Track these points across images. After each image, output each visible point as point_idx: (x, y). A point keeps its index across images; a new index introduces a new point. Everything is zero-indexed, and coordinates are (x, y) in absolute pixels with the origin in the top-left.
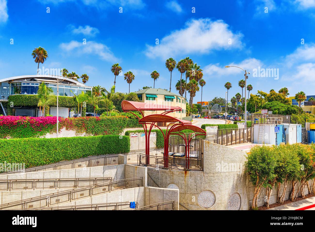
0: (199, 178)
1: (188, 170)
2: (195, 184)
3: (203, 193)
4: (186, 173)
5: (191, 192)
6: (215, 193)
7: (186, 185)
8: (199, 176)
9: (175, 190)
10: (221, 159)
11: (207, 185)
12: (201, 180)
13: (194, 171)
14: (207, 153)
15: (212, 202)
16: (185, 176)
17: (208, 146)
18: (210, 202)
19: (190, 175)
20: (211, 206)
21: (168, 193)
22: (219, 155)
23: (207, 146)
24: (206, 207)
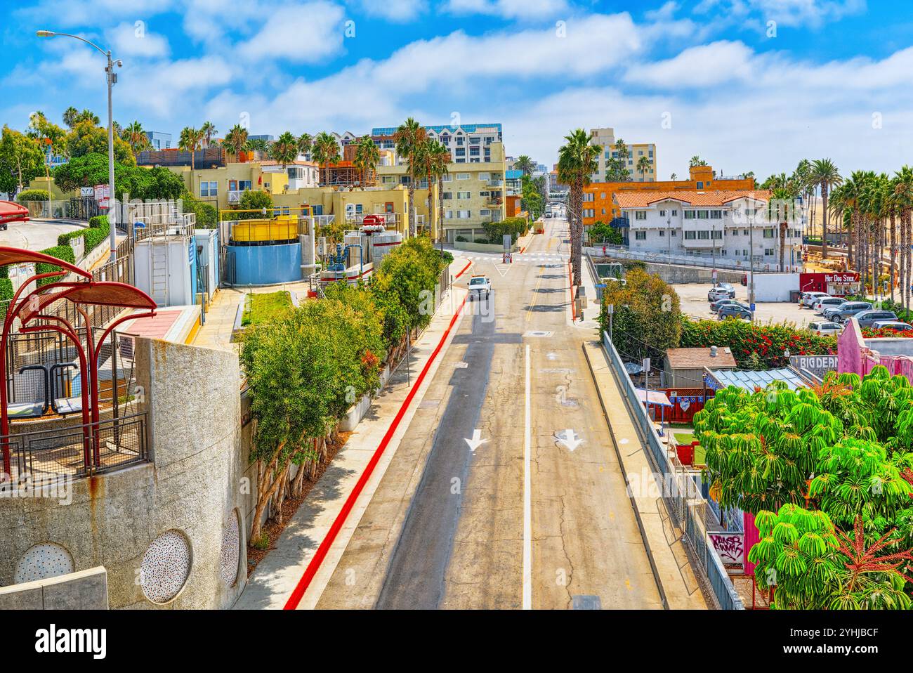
0: (140, 493)
1: (98, 473)
2: (130, 521)
3: (155, 547)
4: (93, 483)
5: (116, 558)
6: (189, 533)
7: (97, 536)
8: (141, 483)
9: (95, 576)
10: (198, 401)
11: (166, 512)
12: (148, 497)
13: (123, 471)
14: (160, 386)
15: (183, 570)
16: (93, 499)
17: (164, 357)
18: (176, 572)
19: (110, 491)
20: (179, 587)
21: (66, 598)
22: (193, 387)
23: (160, 358)
24: (165, 596)
